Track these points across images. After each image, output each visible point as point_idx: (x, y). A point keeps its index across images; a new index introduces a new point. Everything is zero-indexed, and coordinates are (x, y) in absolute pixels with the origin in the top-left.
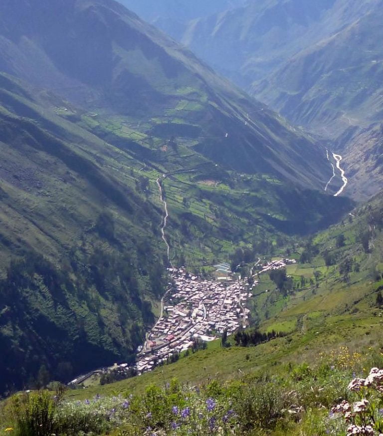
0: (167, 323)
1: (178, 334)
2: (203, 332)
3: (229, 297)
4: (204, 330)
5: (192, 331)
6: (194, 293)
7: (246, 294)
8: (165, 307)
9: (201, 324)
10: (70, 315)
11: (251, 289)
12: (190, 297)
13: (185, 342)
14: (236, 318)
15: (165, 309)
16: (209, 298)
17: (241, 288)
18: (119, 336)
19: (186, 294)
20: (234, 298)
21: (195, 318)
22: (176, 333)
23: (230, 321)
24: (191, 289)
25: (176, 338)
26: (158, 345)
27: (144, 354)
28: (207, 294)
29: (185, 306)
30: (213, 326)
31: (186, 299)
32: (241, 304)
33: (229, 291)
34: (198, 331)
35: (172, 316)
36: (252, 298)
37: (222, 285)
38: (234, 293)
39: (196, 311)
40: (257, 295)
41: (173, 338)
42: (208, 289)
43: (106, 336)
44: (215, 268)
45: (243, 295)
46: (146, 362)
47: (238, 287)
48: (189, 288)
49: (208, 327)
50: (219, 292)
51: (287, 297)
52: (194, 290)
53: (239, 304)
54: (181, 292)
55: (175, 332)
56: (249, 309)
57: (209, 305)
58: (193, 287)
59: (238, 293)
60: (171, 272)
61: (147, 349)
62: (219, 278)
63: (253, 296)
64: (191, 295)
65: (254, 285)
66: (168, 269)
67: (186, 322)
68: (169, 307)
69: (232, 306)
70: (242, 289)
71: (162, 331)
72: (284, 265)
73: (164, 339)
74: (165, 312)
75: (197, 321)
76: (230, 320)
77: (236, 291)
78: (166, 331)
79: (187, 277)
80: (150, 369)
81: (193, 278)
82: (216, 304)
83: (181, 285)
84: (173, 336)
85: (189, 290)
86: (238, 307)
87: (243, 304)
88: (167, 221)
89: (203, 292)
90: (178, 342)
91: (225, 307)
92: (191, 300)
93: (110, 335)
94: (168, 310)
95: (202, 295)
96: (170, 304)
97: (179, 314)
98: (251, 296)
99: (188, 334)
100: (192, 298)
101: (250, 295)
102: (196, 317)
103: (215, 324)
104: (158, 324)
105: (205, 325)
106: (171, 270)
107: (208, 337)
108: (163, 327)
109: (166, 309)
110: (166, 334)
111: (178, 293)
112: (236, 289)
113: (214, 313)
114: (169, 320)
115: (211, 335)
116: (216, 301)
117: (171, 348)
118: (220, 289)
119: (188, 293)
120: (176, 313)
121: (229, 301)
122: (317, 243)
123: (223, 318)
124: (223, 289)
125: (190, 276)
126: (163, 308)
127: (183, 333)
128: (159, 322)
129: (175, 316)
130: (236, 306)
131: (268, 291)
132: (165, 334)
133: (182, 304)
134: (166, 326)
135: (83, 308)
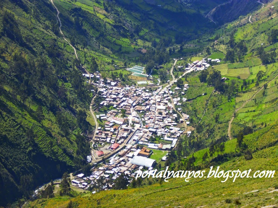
0: (106, 132)
1: (122, 143)
2: (147, 139)
3: (160, 102)
4: (147, 138)
5: (136, 139)
6: (122, 100)
7: (179, 99)
8: (98, 116)
9: (142, 131)
10: (18, 127)
11: (183, 93)
12: (119, 104)
13: (132, 150)
14: (176, 124)
15: (98, 118)
16: (139, 104)
17: (171, 92)
18: (67, 147)
19: (113, 101)
20: (166, 104)
21: (133, 126)
22: (120, 142)
23: (170, 128)
24: (117, 95)
25: (121, 146)
26: (106, 155)
27: (96, 163)
28: (136, 101)
29: (117, 114)
30: (155, 133)
31: (115, 106)
32: (177, 109)
33: (158, 96)
34: (141, 138)
35: (108, 125)
36: (188, 102)
37: (147, 90)
38: (164, 98)
39: (130, 118)
40: (193, 99)
41: (118, 147)
42: (135, 95)
43: (56, 147)
44: (129, 71)
45: (175, 99)
46: (101, 172)
47: (167, 92)
48: (114, 94)
49: (150, 134)
50: (147, 98)
51: (232, 100)
52: (120, 96)
53: (174, 109)
54: (107, 99)
55: (118, 141)
56: (187, 114)
57: (141, 112)
58: (119, 94)
59: (169, 98)
60: (88, 78)
61: (97, 159)
62: (140, 83)
63: (188, 100)
64: (119, 102)
65: (185, 89)
66: (83, 75)
67: (125, 130)
68: (101, 115)
69: (167, 112)
70: (172, 94)
71: (105, 140)
72: (208, 65)
73: (109, 148)
74: (99, 120)
75: (136, 128)
76: (170, 126)
77: (165, 95)
78: (108, 140)
79: (105, 82)
80: (107, 178)
81: (113, 84)
82: (149, 110)
83: (105, 92)
84: (117, 145)
85: (115, 96)
86: (174, 112)
87: (179, 109)
88: (61, 20)
89: (130, 98)
90: (125, 150)
91: (160, 113)
92: (122, 107)
93: (59, 146)
94: (102, 118)
95: (131, 102)
96: (101, 112)
97: (114, 122)
98: (187, 101)
99: (132, 142)
100: (122, 105)
101: (185, 99)
102: (133, 124)
103: (156, 131)
104: (97, 134)
105: (146, 132)
106: (87, 75)
107: (153, 144)
108: (103, 136)
109: (100, 117)
110: (110, 143)
111: (104, 100)
112: (165, 93)
113: (151, 120)
114: (106, 129)
115: (155, 142)
116: (148, 107)
117: (120, 156)
118: (147, 94)
119: (114, 99)
120: (111, 121)
121: (162, 107)
122: (242, 39)
123: (162, 124)
124: (151, 94)
125: (109, 81)
126: (96, 117)
127: (126, 141)
128: (97, 132)
129: (111, 124)
130: (171, 112)
131: (205, 94)
132: (108, 143)
133: (114, 112)
134: (107, 135)
135: (26, 119)
